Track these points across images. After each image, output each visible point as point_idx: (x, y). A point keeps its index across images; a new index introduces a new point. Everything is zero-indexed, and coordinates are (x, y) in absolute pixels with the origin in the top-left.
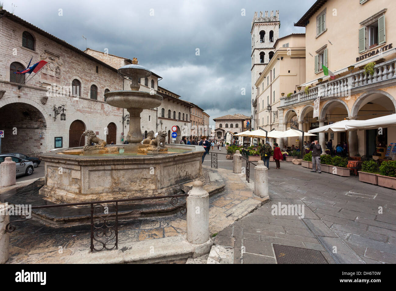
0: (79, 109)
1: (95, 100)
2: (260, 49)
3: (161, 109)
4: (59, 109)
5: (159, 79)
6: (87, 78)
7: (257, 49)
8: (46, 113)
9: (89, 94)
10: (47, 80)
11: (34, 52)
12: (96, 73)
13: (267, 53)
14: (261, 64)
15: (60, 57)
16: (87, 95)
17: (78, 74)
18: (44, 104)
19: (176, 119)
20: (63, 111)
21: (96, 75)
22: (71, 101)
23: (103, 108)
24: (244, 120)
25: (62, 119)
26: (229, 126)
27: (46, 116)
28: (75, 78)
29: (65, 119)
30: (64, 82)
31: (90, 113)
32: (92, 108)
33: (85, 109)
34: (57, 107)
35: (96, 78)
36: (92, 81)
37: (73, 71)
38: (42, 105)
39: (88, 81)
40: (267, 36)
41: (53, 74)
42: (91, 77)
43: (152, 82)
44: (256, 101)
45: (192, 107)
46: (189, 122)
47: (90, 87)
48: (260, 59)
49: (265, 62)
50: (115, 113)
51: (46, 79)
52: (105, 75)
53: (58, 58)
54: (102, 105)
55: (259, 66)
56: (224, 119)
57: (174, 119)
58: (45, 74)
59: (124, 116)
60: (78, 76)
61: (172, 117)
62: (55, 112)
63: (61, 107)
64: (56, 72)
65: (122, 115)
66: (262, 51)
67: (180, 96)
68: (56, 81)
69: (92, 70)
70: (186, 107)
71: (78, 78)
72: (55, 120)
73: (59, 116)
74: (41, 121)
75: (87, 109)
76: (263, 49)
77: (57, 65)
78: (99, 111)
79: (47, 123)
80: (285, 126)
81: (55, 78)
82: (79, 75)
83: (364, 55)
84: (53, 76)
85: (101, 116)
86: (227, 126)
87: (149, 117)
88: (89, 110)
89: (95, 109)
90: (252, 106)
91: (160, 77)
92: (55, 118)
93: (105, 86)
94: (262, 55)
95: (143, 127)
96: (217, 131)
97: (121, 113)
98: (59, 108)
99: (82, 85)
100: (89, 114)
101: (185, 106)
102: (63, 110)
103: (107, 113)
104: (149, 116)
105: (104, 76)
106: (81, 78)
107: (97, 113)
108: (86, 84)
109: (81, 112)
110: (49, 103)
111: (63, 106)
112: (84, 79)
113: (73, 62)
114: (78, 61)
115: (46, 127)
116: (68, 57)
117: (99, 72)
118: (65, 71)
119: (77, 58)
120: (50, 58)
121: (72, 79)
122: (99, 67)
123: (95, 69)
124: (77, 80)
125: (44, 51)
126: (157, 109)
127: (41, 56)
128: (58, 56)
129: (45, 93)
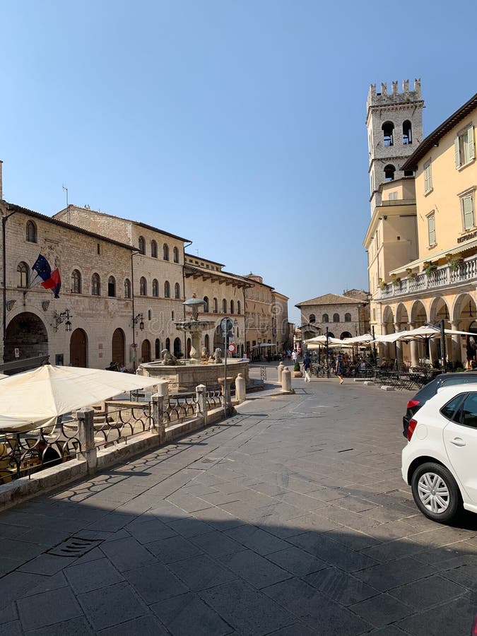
0: (79, 312)
1: (97, 296)
4: (62, 316)
5: (186, 244)
6: (88, 265)
8: (47, 322)
9: (90, 289)
11: (36, 244)
12: (98, 255)
15: (59, 244)
16: (88, 289)
17: (78, 261)
18: (45, 310)
19: (219, 312)
20: (68, 318)
21: (97, 258)
22: (71, 302)
23: (107, 307)
24: (364, 304)
25: (67, 330)
26: (331, 319)
27: (47, 327)
28: (74, 268)
29: (70, 330)
30: (64, 276)
31: (92, 317)
32: (94, 308)
33: (87, 312)
34: (59, 313)
35: (98, 263)
36: (93, 268)
37: (72, 259)
38: (44, 312)
39: (88, 269)
42: (92, 262)
43: (175, 251)
45: (247, 285)
46: (242, 316)
47: (91, 278)
50: (122, 312)
53: (56, 245)
54: (106, 303)
56: (318, 303)
57: (215, 314)
59: (135, 317)
60: (78, 265)
61: (211, 310)
62: (57, 320)
63: (65, 313)
64: (56, 265)
65: (131, 314)
67: (224, 266)
69: (92, 252)
70: (236, 287)
71: (78, 268)
72: (56, 332)
73: (63, 326)
74: (41, 334)
77: (56, 255)
78: (101, 313)
79: (49, 336)
82: (79, 263)
85: (104, 319)
86: (325, 319)
87: (171, 314)
88: (90, 312)
89: (98, 310)
91: (187, 241)
92: (56, 328)
93: (108, 273)
96: (305, 331)
97: (130, 312)
98: (61, 314)
99: (83, 277)
100: (91, 319)
101: (234, 286)
102: (68, 316)
103: (112, 313)
104: (173, 313)
105: (106, 256)
106: (81, 267)
107: (100, 315)
108: (86, 274)
109: (82, 317)
110: (50, 309)
111: (68, 310)
112: (84, 267)
113: (72, 246)
114: (77, 243)
115: (47, 341)
116: (67, 241)
117: (101, 253)
118: (64, 261)
119: (76, 240)
120: (50, 248)
121: (72, 271)
122: (100, 245)
123: (96, 248)
124: (76, 270)
125: (45, 240)
126: (185, 297)
127: (41, 247)
128: (57, 243)
129: (47, 295)
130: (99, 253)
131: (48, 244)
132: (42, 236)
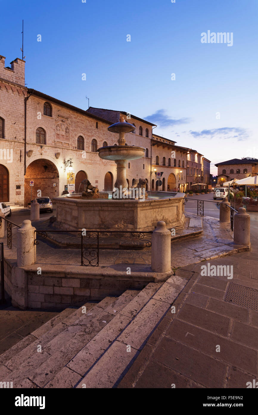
0: (82, 161)
1: (95, 152)
3: (156, 156)
4: (68, 162)
5: (153, 127)
6: (89, 134)
8: (59, 166)
9: (91, 148)
10: (59, 139)
11: (51, 117)
15: (69, 119)
16: (89, 148)
17: (82, 131)
18: (57, 158)
19: (172, 166)
20: (71, 164)
21: (96, 130)
22: (77, 155)
26: (235, 172)
27: (59, 168)
28: (79, 135)
30: (72, 139)
31: (91, 164)
32: (93, 159)
33: (87, 161)
35: (96, 133)
36: (92, 136)
37: (78, 129)
39: (89, 136)
41: (64, 133)
42: (92, 132)
43: (147, 131)
47: (91, 141)
50: (112, 163)
51: (59, 138)
52: (103, 129)
53: (67, 120)
56: (228, 164)
57: (169, 166)
58: (58, 135)
60: (82, 133)
61: (167, 164)
62: (65, 165)
63: (69, 160)
64: (66, 132)
67: (176, 142)
68: (66, 139)
69: (93, 127)
70: (182, 153)
71: (82, 135)
72: (65, 172)
74: (55, 173)
77: (66, 126)
78: (98, 162)
79: (59, 174)
81: (65, 137)
82: (83, 132)
84: (64, 135)
85: (100, 166)
86: (232, 172)
87: (143, 166)
88: (90, 161)
89: (95, 161)
91: (154, 125)
92: (65, 169)
93: (103, 140)
95: (137, 175)
98: (67, 161)
99: (85, 140)
100: (91, 165)
101: (181, 152)
102: (71, 163)
103: (105, 163)
104: (144, 165)
105: (102, 130)
106: (84, 134)
107: (97, 163)
108: (88, 139)
109: (84, 164)
110: (61, 158)
111: (71, 159)
112: (86, 135)
113: (78, 122)
114: (82, 120)
115: (59, 177)
116: (75, 118)
117: (98, 128)
118: (72, 130)
119: (81, 118)
120: (62, 121)
121: (77, 136)
122: (98, 123)
123: (95, 125)
124: (81, 136)
125: (58, 116)
126: (151, 157)
127: (55, 120)
128: (67, 119)
129: (59, 149)
130: (97, 127)
131: (60, 119)
132: (56, 113)
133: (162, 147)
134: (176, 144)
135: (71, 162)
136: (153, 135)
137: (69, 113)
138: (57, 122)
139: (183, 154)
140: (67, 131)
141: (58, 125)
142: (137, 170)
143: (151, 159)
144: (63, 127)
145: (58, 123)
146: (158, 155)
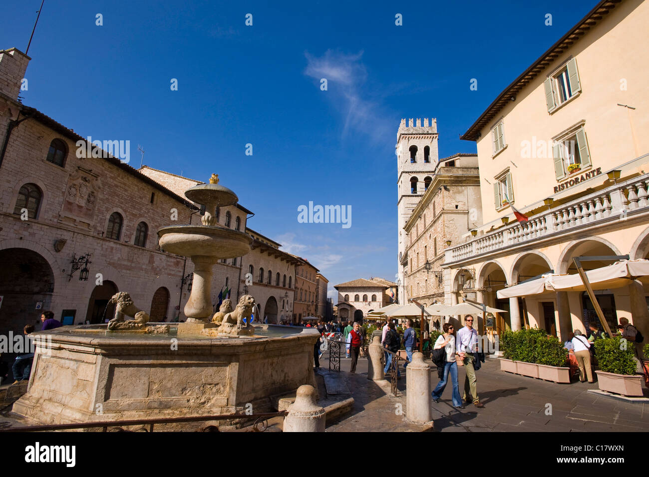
0: (112, 261)
1: (140, 247)
2: (411, 172)
3: (248, 265)
4: (80, 261)
5: (248, 215)
6: (135, 212)
7: (406, 172)
8: (58, 267)
9: (133, 237)
10: (71, 212)
11: (62, 168)
12: (150, 204)
13: (421, 178)
14: (413, 196)
15: (99, 178)
16: (130, 238)
17: (122, 204)
18: (58, 251)
19: (272, 284)
20: (86, 265)
21: (149, 207)
22: (102, 248)
23: (151, 261)
24: (387, 288)
25: (81, 279)
26: (361, 299)
27: (56, 272)
28: (115, 210)
29: (86, 279)
30: (98, 216)
31: (130, 270)
32: (135, 260)
33: (123, 263)
34: (77, 257)
35: (149, 212)
36: (141, 216)
37: (114, 199)
38: (54, 253)
39: (134, 215)
40: (420, 154)
41: (83, 203)
42: (141, 209)
43: (238, 220)
44: (406, 255)
45: (299, 263)
46: (292, 290)
47: (136, 226)
48: (412, 187)
49: (418, 193)
50: (170, 270)
51: (71, 210)
52: (164, 206)
53: (95, 178)
54: (152, 257)
55: (410, 198)
56: (352, 285)
57: (269, 284)
58: (70, 203)
59: (185, 277)
60: (121, 207)
61: (265, 281)
62: (73, 266)
63: (84, 257)
64: (88, 201)
65: (181, 274)
66: (413, 175)
67: (281, 246)
68: (86, 214)
69: (144, 199)
70: (290, 263)
71: (120, 211)
72: (70, 280)
73: (77, 273)
74: (46, 281)
75: (126, 263)
76: (415, 172)
77: (90, 190)
78: (144, 267)
79: (55, 284)
80: (454, 296)
81: (84, 210)
82: (123, 206)
83: (563, 182)
84: (82, 207)
85: (146, 275)
86: (357, 298)
87: (225, 280)
88: (129, 264)
89: (139, 263)
90: (399, 263)
91: (250, 213)
92: (71, 276)
93: (160, 225)
94: (414, 181)
96: (340, 308)
97: (180, 272)
98: (80, 259)
99: (125, 222)
100: (128, 272)
101: (287, 262)
102: (87, 262)
103: (158, 269)
104: (227, 279)
105: (161, 208)
106: (125, 211)
107: (142, 269)
108: (130, 220)
109: (115, 267)
110: (66, 251)
111: (88, 255)
112: (129, 212)
113: (117, 186)
114: (125, 184)
115: (52, 292)
116: (111, 178)
117: (155, 202)
118: (101, 200)
119: (125, 180)
120: (85, 179)
121: (111, 213)
122: (156, 194)
123: (149, 196)
124: (118, 213)
125: (77, 168)
126: (241, 265)
127: (70, 175)
128: (96, 176)
129: (65, 233)
130: (152, 201)
131: (81, 174)
132: (74, 162)
133: (260, 250)
134: (280, 249)
135: (87, 260)
136: (247, 229)
137: (101, 167)
138: (73, 180)
139: (290, 265)
140: (92, 199)
141: (75, 185)
142: (215, 288)
143: (241, 269)
144: (84, 190)
145: (74, 182)
146: (253, 264)
